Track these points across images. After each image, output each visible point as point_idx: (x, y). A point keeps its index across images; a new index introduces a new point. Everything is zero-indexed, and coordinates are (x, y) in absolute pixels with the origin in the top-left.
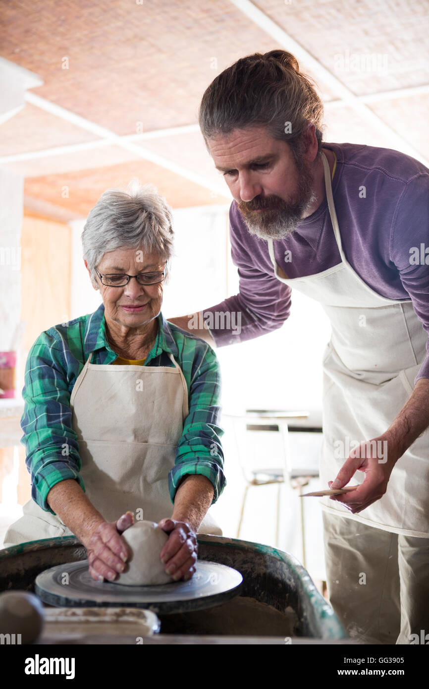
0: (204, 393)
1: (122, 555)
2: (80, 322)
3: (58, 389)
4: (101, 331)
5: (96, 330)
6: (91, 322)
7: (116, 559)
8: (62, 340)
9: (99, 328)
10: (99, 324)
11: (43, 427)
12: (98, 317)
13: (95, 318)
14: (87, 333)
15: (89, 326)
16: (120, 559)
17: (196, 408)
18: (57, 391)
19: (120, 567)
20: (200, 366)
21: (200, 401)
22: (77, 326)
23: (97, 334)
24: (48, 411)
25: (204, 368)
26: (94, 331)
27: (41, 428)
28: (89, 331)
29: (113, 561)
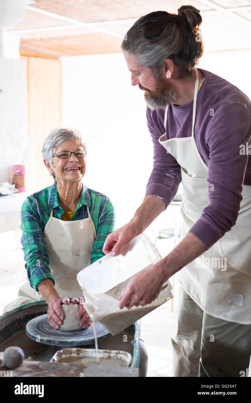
0: (105, 226)
1: (61, 317)
2: (45, 191)
3: (38, 227)
4: (56, 197)
5: (53, 197)
6: (51, 192)
7: (58, 319)
8: (37, 203)
9: (55, 196)
10: (55, 194)
11: (33, 244)
12: (54, 190)
13: (52, 190)
14: (49, 198)
15: (50, 194)
16: (60, 319)
17: (100, 233)
18: (37, 227)
19: (60, 323)
20: (103, 212)
21: (103, 230)
22: (44, 194)
23: (54, 199)
24: (34, 236)
25: (105, 213)
26: (52, 197)
27: (31, 244)
28: (50, 197)
29: (57, 320)
